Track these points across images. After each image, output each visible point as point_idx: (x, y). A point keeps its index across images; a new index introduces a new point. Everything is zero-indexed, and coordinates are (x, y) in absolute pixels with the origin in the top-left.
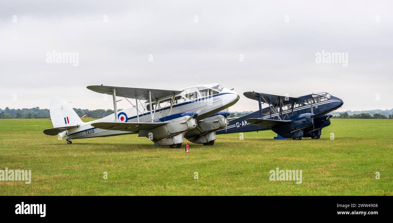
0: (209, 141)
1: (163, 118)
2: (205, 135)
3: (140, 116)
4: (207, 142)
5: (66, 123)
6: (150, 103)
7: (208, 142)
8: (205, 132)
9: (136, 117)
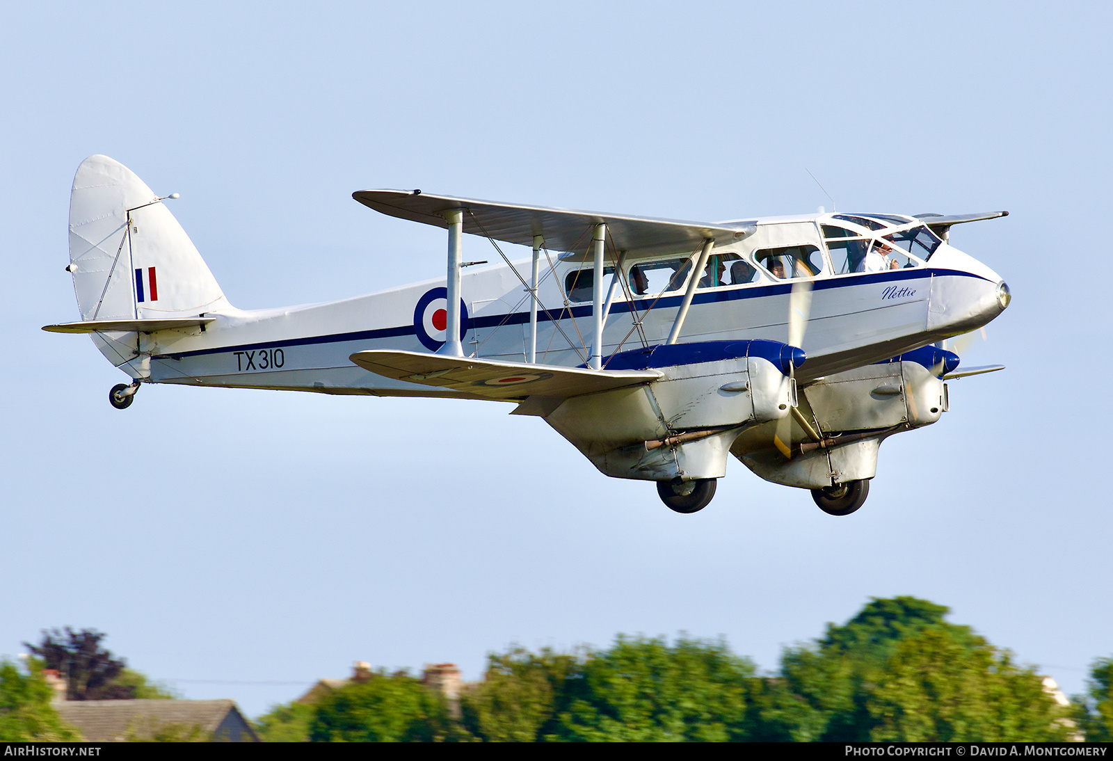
0: (840, 480)
1: (645, 351)
2: (827, 450)
3: (542, 316)
4: (830, 484)
5: (141, 299)
6: (597, 265)
7: (835, 486)
8: (826, 435)
9: (523, 318)
